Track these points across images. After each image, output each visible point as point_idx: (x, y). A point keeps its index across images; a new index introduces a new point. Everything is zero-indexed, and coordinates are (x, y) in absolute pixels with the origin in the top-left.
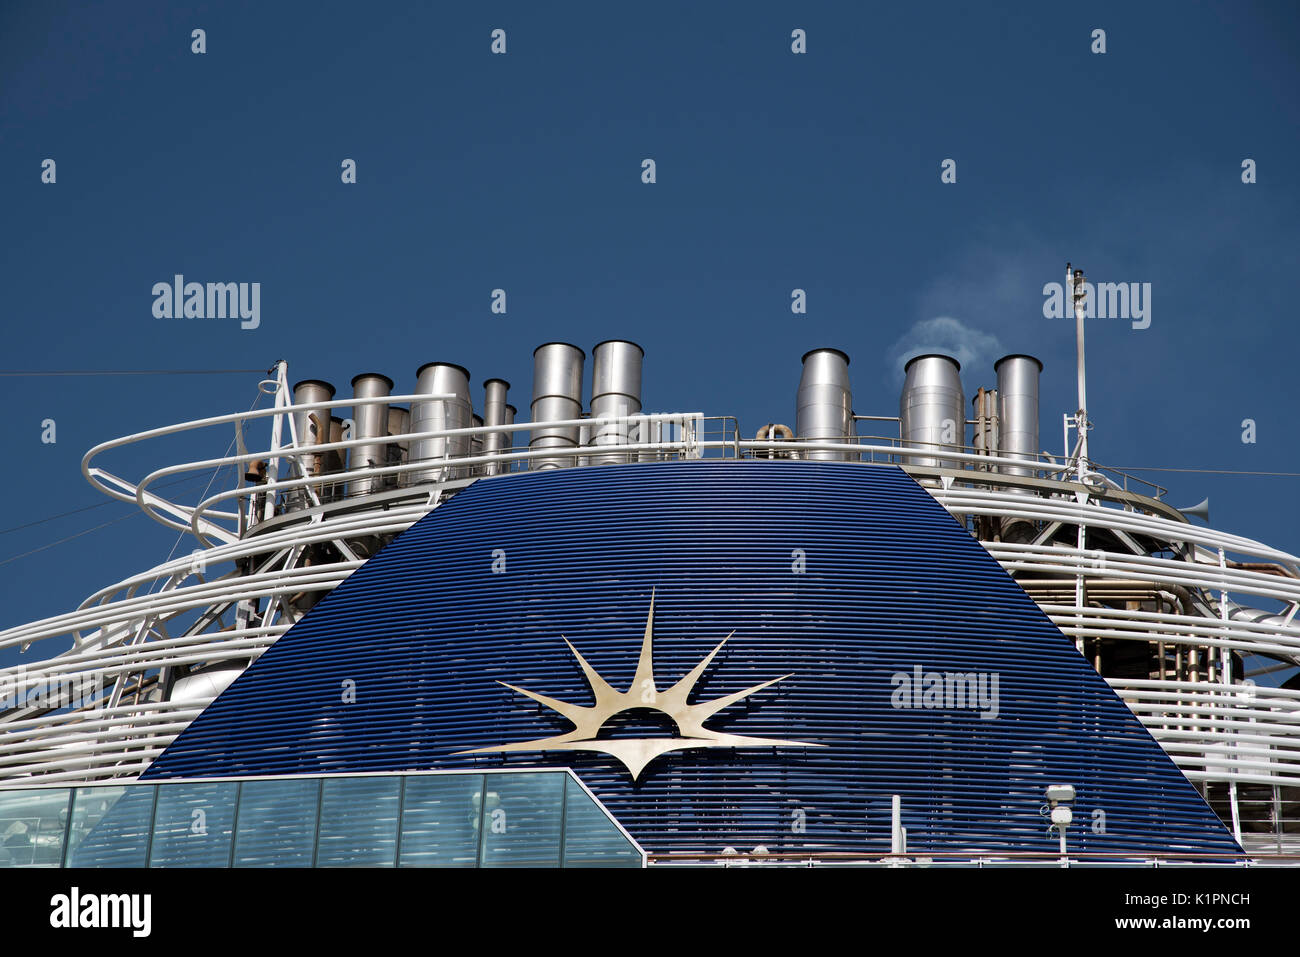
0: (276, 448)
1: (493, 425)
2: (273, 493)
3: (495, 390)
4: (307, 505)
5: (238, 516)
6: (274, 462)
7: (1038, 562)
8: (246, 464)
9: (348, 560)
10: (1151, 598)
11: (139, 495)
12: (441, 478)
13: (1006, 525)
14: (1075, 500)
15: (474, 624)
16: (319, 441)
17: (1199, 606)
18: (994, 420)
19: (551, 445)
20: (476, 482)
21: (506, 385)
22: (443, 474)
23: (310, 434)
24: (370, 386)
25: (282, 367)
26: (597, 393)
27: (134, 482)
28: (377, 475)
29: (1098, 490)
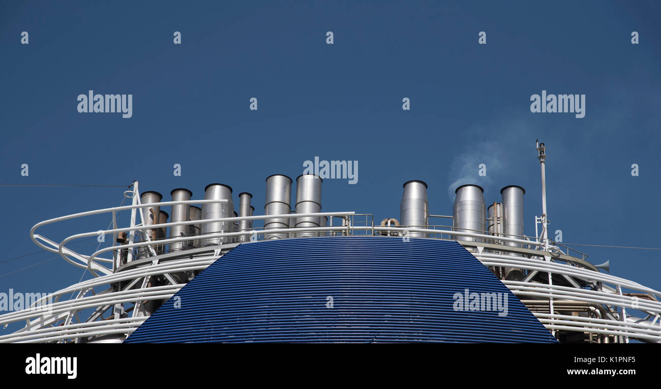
0: (133, 226)
1: (244, 217)
2: (132, 248)
3: (245, 198)
4: (148, 256)
5: (113, 261)
6: (132, 233)
7: (526, 290)
8: (117, 233)
9: (172, 284)
10: (585, 310)
11: (60, 249)
12: (220, 243)
13: (508, 272)
14: (544, 260)
15: (236, 318)
16: (155, 223)
17: (608, 315)
18: (502, 219)
19: (275, 227)
20: (239, 245)
21: (250, 196)
22: (221, 240)
23: (150, 219)
24: (181, 195)
25: (136, 184)
26: (299, 201)
27: (58, 242)
28: (186, 241)
29: (556, 255)
